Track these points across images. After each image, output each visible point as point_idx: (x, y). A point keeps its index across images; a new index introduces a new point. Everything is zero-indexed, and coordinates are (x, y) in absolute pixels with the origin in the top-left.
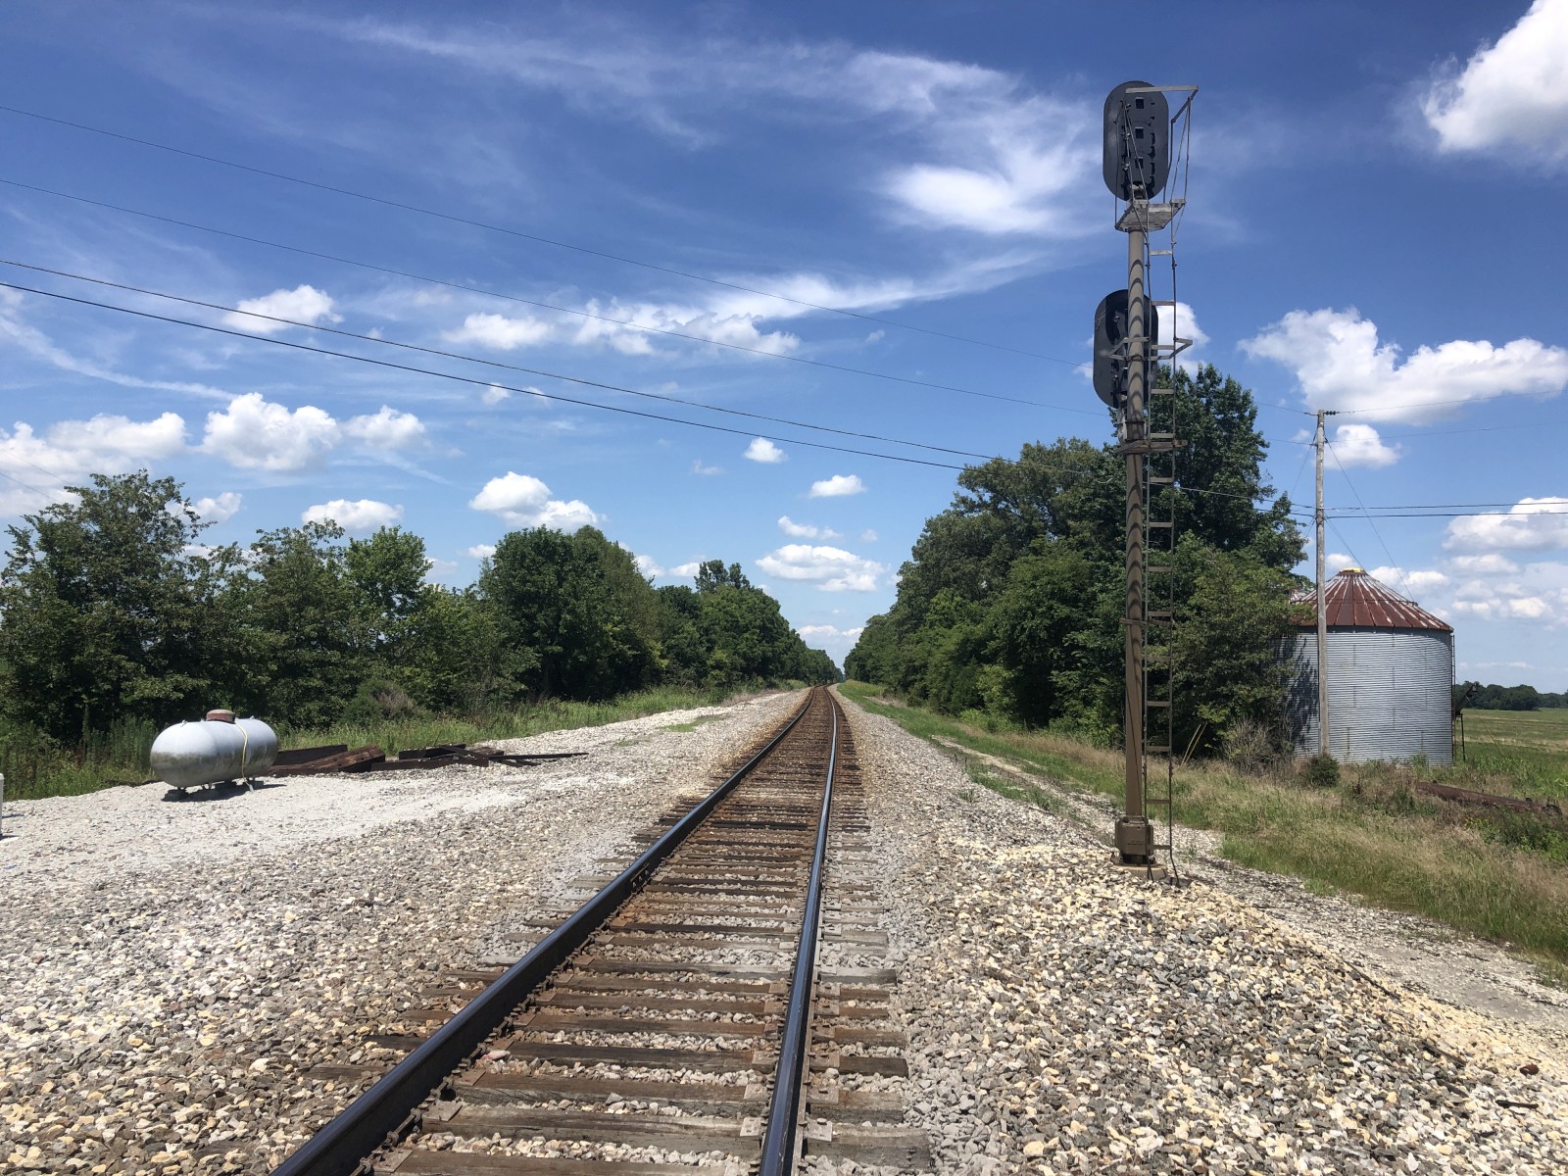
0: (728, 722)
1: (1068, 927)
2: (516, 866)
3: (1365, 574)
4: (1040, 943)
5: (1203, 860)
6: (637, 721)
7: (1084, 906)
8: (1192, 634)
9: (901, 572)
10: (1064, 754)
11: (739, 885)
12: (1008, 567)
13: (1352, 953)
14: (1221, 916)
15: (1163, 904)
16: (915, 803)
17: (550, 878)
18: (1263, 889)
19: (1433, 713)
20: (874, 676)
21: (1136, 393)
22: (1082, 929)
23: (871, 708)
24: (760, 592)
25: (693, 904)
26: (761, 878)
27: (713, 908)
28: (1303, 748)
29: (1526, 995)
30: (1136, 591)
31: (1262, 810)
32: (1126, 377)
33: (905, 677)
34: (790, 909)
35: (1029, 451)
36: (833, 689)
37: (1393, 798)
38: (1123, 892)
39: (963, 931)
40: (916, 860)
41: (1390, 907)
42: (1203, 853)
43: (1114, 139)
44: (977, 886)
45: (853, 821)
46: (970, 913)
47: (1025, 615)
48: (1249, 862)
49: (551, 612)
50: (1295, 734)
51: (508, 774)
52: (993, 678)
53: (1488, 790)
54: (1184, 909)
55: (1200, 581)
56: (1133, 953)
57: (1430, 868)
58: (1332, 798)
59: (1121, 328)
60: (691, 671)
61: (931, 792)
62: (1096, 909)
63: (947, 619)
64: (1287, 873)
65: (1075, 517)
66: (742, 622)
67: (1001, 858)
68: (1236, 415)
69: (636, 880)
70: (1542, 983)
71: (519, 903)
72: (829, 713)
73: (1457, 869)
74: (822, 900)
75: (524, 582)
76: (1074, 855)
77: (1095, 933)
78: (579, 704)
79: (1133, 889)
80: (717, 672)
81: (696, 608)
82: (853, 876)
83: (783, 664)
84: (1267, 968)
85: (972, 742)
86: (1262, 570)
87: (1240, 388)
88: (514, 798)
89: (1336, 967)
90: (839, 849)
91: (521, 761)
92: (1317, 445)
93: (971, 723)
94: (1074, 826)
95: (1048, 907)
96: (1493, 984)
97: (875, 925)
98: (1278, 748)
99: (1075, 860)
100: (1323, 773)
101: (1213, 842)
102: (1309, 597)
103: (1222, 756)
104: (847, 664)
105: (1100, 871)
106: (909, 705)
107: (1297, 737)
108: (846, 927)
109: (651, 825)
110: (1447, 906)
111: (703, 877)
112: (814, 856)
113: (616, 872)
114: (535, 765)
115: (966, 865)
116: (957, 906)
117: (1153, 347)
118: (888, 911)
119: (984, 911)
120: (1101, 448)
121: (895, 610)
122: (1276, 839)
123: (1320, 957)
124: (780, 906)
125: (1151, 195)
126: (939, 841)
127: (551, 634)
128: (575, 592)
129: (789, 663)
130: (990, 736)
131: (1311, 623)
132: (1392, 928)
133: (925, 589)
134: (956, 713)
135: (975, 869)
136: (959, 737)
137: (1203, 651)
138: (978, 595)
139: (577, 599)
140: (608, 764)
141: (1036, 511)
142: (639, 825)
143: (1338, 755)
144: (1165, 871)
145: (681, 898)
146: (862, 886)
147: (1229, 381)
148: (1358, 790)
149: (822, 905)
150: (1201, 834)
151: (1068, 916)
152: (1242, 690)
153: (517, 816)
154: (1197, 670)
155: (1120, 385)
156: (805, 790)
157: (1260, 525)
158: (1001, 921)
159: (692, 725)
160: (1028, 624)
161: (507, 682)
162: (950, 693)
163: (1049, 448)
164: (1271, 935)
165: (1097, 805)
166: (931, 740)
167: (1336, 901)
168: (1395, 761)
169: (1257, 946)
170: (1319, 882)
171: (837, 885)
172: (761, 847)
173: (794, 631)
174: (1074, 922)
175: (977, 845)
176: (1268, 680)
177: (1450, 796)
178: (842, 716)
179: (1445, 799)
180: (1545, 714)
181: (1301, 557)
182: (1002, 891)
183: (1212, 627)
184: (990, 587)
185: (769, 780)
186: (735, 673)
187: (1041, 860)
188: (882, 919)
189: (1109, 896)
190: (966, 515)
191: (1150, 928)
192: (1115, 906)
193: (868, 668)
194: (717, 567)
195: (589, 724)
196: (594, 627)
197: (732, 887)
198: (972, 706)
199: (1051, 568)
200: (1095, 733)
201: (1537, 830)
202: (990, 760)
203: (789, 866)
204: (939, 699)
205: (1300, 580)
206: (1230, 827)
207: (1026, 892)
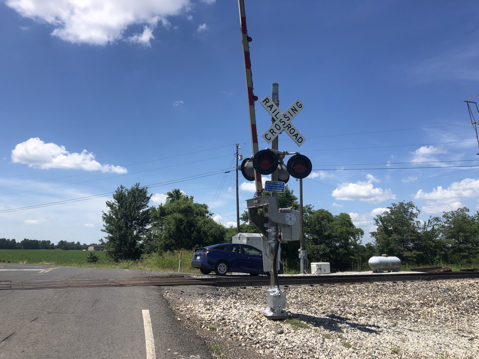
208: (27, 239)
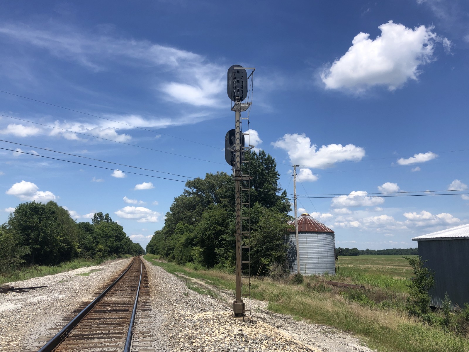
0: (103, 271)
1: (217, 341)
2: (15, 334)
3: (309, 215)
4: (207, 348)
5: (262, 311)
6: (68, 272)
7: (222, 333)
8: (258, 235)
9: (166, 216)
10: (219, 277)
11: (102, 335)
12: (201, 214)
13: (307, 340)
14: (266, 333)
15: (248, 330)
16: (168, 299)
17: (28, 338)
18: (281, 320)
19: (329, 258)
20: (156, 252)
21: (238, 162)
22: (222, 341)
23: (155, 264)
24: (116, 223)
25: (84, 344)
26: (110, 332)
27: (92, 345)
28: (293, 271)
29: (357, 349)
30: (239, 225)
31: (280, 293)
32: (235, 156)
33: (167, 252)
34: (121, 343)
35: (208, 176)
36: (142, 257)
37: (319, 286)
38: (235, 327)
39: (182, 346)
40: (167, 321)
41: (318, 323)
42: (262, 309)
43: (231, 82)
44: (187, 329)
45: (146, 307)
46: (184, 339)
47: (207, 230)
48: (276, 311)
49: (36, 233)
50: (290, 267)
51: (15, 296)
52: (196, 251)
53: (346, 282)
54: (254, 332)
55: (261, 218)
56: (238, 349)
57: (330, 310)
58: (301, 288)
59: (233, 141)
60: (90, 253)
61: (174, 294)
62: (226, 334)
63: (181, 232)
64: (288, 314)
65: (222, 197)
66: (109, 234)
67: (196, 317)
68: (270, 166)
69: (62, 337)
70: (361, 345)
71: (15, 349)
72: (139, 267)
73: (336, 309)
74: (132, 338)
75: (26, 222)
76: (220, 315)
77: (226, 343)
78: (46, 267)
79: (238, 326)
80: (99, 253)
81: (92, 230)
82: (144, 328)
83: (124, 249)
84: (280, 350)
85: (189, 274)
86: (279, 214)
87: (272, 158)
88: (17, 306)
89: (301, 347)
90: (140, 318)
91: (21, 290)
92: (294, 176)
93: (189, 267)
94: (221, 302)
95: (211, 335)
96: (347, 346)
97: (151, 346)
98: (285, 272)
99: (220, 317)
100: (298, 279)
101: (265, 305)
102: (293, 222)
103: (268, 275)
104: (147, 248)
105: (228, 320)
106: (168, 262)
107: (291, 267)
108: (141, 348)
109: (70, 313)
110: (334, 321)
111: (88, 333)
112: (130, 322)
113: (55, 333)
114: (27, 291)
115: (184, 321)
116: (180, 337)
117: (243, 148)
118: (156, 340)
119: (189, 338)
120: (230, 175)
121: (164, 229)
122: (285, 303)
123: (296, 344)
124: (117, 342)
125: (242, 100)
126: (175, 313)
127: (36, 241)
128: (46, 225)
129: (126, 249)
130: (195, 272)
131: (294, 231)
132: (319, 330)
133: (174, 221)
134: (184, 264)
135: (187, 322)
136: (185, 273)
137: (262, 240)
138: (191, 223)
139: (47, 228)
140: (55, 290)
141: (210, 195)
142: (65, 314)
143: (303, 273)
144: (249, 318)
145: (79, 342)
146: (147, 332)
147: (268, 155)
148: (309, 284)
149: (132, 340)
150: (262, 302)
151: (217, 337)
152: (274, 253)
153: (17, 313)
154: (260, 247)
155: (233, 159)
156: (129, 296)
157: (278, 200)
158: (194, 341)
159: (89, 273)
160: (208, 233)
161: (18, 260)
162: (182, 257)
163: (214, 175)
164: (281, 338)
165: (229, 294)
166: (175, 274)
167: (302, 322)
168: (319, 274)
169: (277, 343)
170: (297, 316)
171: (138, 332)
172: (111, 320)
173: (128, 237)
174: (219, 339)
175: (188, 313)
176: (282, 250)
177: (335, 285)
178: (144, 267)
179: (333, 286)
180: (361, 257)
181: (290, 210)
182: (196, 330)
183: (264, 233)
184: (196, 220)
185: (116, 293)
186: (106, 253)
187: (209, 317)
188: (154, 344)
189: (230, 329)
190: (188, 197)
191: (243, 339)
192: (232, 332)
193: (154, 249)
194: (100, 215)
195: (49, 274)
196: (53, 238)
197: (100, 336)
198: (190, 261)
199: (215, 214)
200: (229, 269)
201: (359, 294)
202: (195, 280)
203: (121, 326)
204: (178, 259)
205: (290, 217)
206: (271, 299)
207: (204, 329)
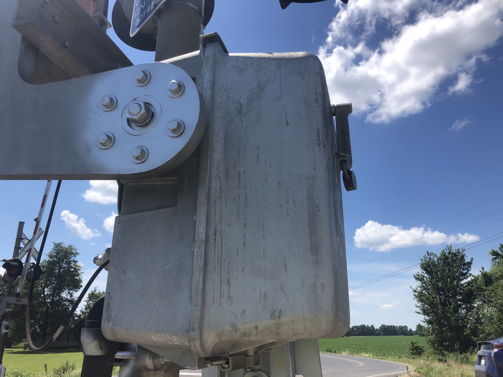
208: (384, 325)
